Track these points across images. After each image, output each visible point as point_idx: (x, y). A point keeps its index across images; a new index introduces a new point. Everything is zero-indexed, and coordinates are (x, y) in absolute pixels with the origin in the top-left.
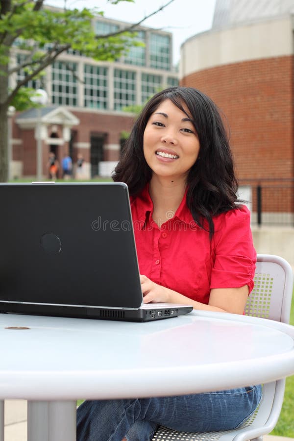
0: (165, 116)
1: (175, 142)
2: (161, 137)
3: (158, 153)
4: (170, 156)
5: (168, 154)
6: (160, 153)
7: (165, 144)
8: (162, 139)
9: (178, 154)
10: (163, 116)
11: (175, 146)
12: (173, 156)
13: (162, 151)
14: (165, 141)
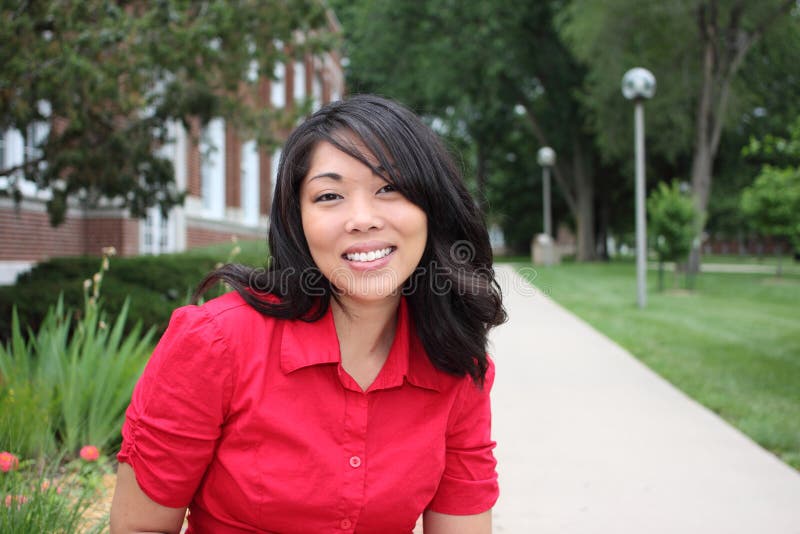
0: (335, 177)
1: (377, 223)
2: (345, 224)
3: (349, 256)
4: (379, 254)
5: (372, 253)
6: (356, 256)
7: (358, 234)
8: (350, 226)
9: (393, 243)
10: (329, 179)
11: (381, 229)
12: (383, 251)
13: (359, 251)
14: (355, 230)
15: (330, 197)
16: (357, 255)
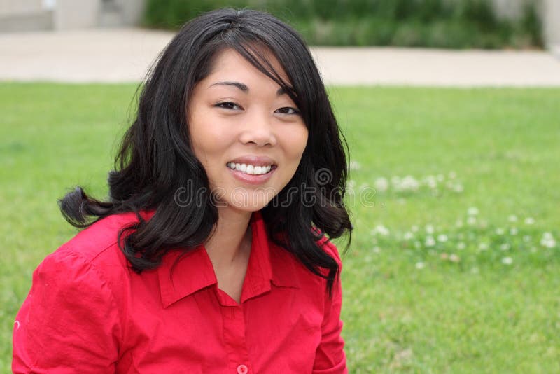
0: (242, 87)
2: (241, 134)
3: (233, 165)
6: (242, 167)
7: (254, 147)
8: (246, 138)
10: (236, 88)
11: (273, 147)
13: (248, 163)
14: (251, 142)
15: (229, 105)
16: (244, 166)
